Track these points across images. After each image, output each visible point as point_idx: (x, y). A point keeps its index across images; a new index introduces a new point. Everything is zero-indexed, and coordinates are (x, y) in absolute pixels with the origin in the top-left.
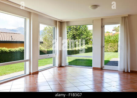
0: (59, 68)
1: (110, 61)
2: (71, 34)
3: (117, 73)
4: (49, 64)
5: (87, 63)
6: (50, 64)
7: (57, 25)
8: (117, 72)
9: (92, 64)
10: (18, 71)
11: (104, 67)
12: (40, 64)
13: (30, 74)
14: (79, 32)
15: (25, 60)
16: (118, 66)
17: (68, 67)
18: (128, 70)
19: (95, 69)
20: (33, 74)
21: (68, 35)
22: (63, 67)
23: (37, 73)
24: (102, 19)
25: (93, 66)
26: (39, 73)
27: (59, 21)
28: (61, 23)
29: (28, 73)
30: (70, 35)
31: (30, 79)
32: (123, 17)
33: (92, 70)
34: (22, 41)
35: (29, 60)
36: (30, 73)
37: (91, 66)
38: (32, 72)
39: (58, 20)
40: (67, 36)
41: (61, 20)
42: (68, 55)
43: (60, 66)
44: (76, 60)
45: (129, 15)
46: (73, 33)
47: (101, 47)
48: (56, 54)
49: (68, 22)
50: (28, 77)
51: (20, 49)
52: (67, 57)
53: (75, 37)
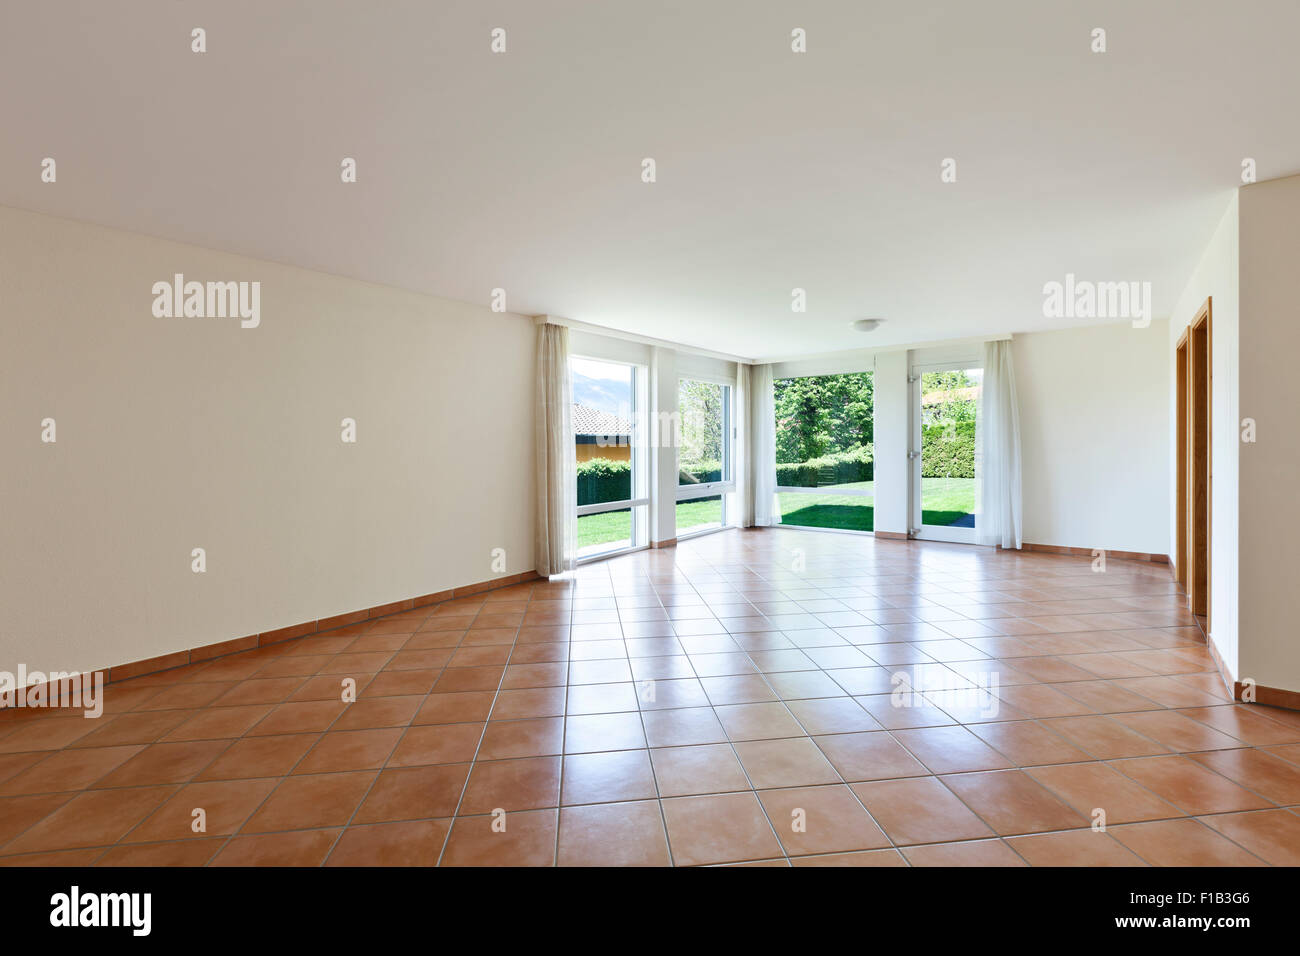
0: (748, 533)
1: (966, 514)
2: (795, 397)
3: (971, 552)
4: (705, 522)
5: (859, 520)
6: (710, 524)
7: (736, 378)
8: (972, 547)
9: (872, 524)
10: (602, 543)
11: (919, 531)
12: (679, 520)
13: (651, 547)
14: (833, 387)
15: (632, 499)
16: (973, 527)
17: (779, 532)
18: (1013, 541)
19: (883, 537)
20: (659, 548)
21: (781, 403)
22: (760, 528)
23: (670, 544)
24: (910, 353)
25: (876, 527)
26: (678, 545)
27: (744, 365)
28: (752, 369)
29: (643, 542)
30: (791, 402)
31: (651, 559)
32: (993, 342)
33: (872, 540)
34: (590, 434)
35: (649, 502)
36: (651, 543)
37: (872, 530)
38: (656, 540)
39: (740, 362)
40: (778, 407)
41: (754, 360)
42: (779, 484)
43: (752, 527)
44: (815, 509)
45: (1014, 335)
46: (805, 393)
47: (909, 456)
48: (734, 483)
49: (776, 366)
50: (645, 555)
51: (596, 467)
52: (776, 495)
53: (813, 410)
